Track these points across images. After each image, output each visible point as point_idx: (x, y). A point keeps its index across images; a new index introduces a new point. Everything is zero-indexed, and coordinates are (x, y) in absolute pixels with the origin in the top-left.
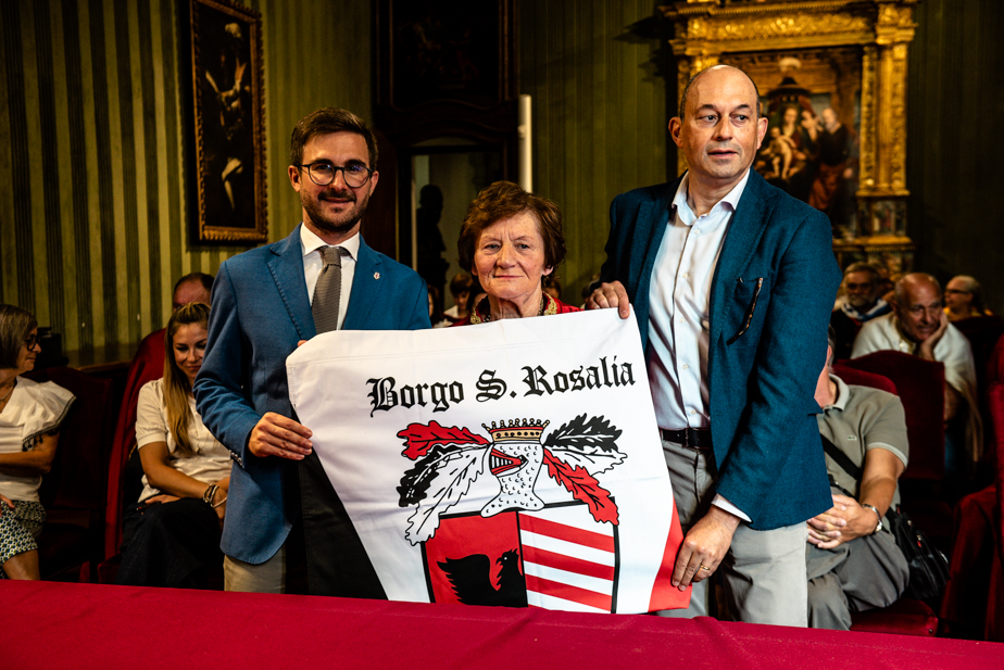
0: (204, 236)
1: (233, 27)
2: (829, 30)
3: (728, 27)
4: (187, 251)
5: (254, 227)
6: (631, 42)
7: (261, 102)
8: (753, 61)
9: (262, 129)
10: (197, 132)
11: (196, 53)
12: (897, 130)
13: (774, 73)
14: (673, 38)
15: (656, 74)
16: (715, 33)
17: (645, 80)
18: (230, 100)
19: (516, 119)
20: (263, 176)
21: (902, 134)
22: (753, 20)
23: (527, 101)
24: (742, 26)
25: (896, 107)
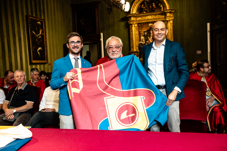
0: (33, 62)
1: (39, 23)
2: (158, 18)
3: (139, 18)
4: (29, 65)
5: (45, 60)
6: (121, 22)
7: (46, 36)
8: (144, 24)
9: (46, 41)
10: (30, 43)
11: (30, 28)
12: (171, 37)
13: (148, 26)
14: (128, 21)
15: (126, 28)
16: (136, 19)
17: (124, 29)
18: (38, 36)
19: (100, 38)
20: (47, 50)
21: (173, 37)
22: (143, 17)
23: (102, 34)
24: (141, 18)
25: (171, 32)
